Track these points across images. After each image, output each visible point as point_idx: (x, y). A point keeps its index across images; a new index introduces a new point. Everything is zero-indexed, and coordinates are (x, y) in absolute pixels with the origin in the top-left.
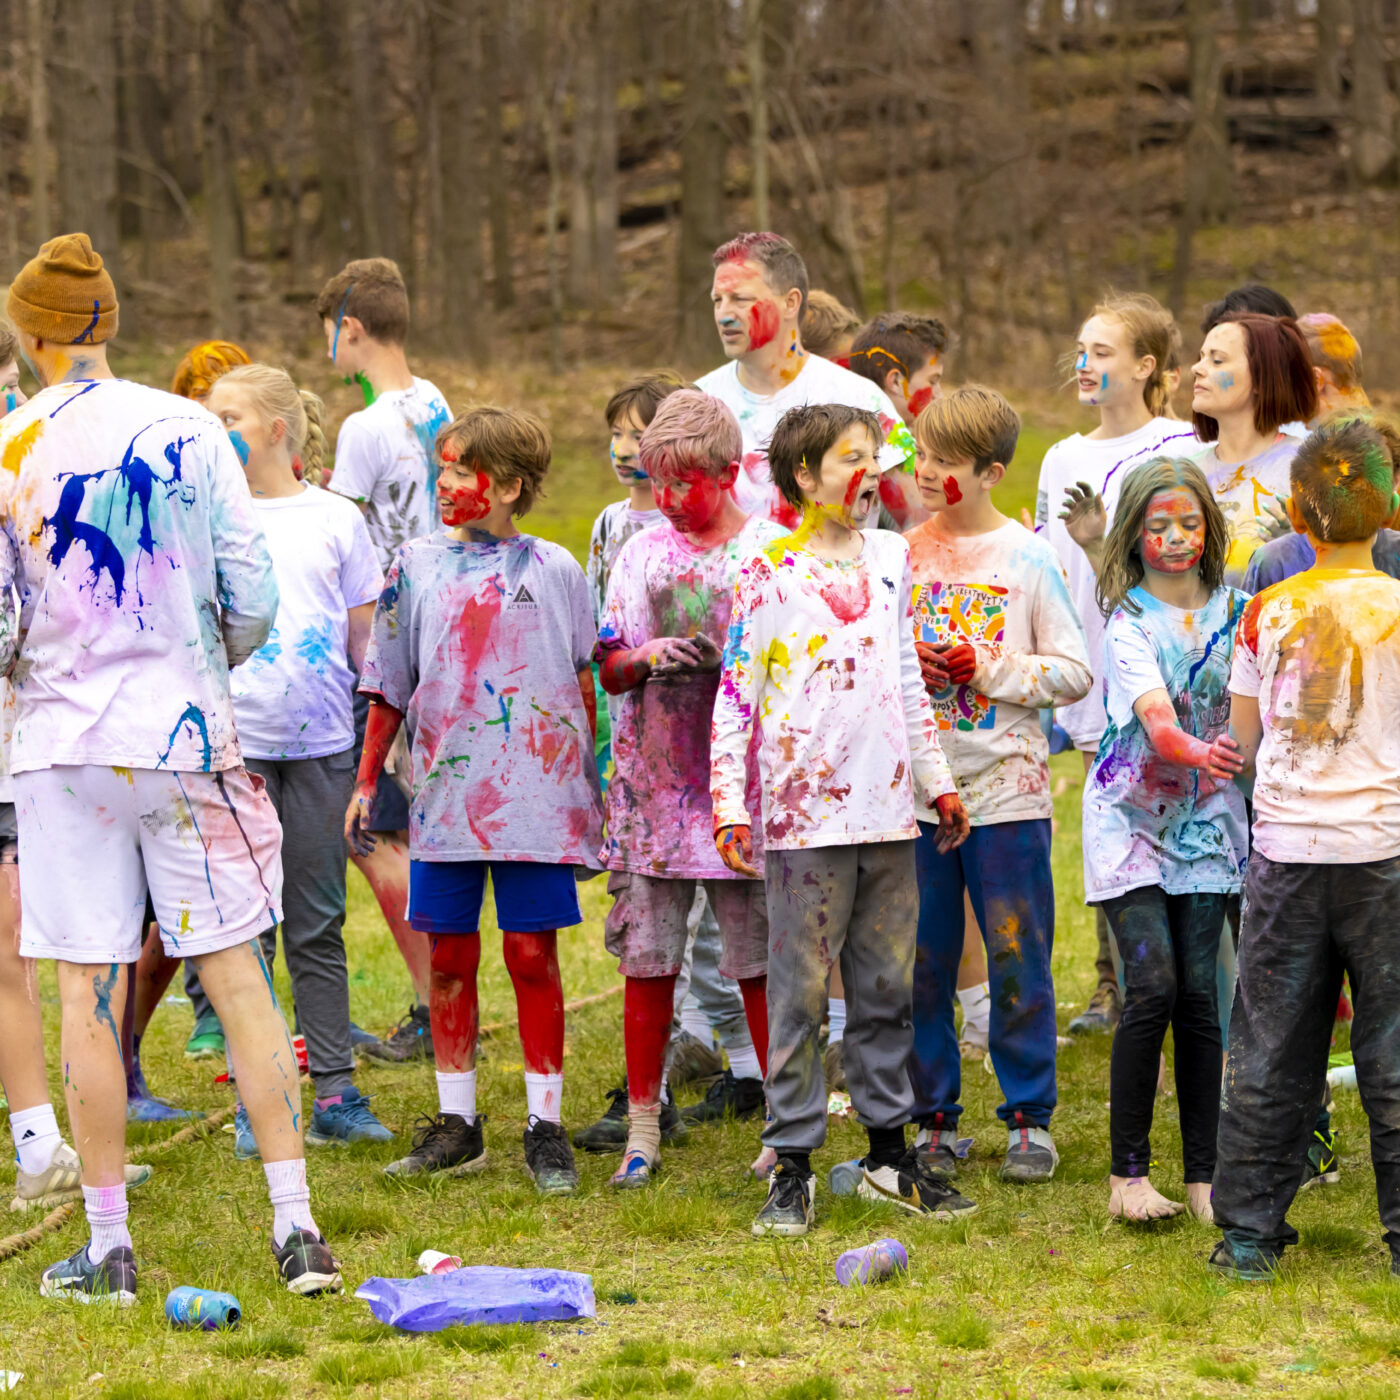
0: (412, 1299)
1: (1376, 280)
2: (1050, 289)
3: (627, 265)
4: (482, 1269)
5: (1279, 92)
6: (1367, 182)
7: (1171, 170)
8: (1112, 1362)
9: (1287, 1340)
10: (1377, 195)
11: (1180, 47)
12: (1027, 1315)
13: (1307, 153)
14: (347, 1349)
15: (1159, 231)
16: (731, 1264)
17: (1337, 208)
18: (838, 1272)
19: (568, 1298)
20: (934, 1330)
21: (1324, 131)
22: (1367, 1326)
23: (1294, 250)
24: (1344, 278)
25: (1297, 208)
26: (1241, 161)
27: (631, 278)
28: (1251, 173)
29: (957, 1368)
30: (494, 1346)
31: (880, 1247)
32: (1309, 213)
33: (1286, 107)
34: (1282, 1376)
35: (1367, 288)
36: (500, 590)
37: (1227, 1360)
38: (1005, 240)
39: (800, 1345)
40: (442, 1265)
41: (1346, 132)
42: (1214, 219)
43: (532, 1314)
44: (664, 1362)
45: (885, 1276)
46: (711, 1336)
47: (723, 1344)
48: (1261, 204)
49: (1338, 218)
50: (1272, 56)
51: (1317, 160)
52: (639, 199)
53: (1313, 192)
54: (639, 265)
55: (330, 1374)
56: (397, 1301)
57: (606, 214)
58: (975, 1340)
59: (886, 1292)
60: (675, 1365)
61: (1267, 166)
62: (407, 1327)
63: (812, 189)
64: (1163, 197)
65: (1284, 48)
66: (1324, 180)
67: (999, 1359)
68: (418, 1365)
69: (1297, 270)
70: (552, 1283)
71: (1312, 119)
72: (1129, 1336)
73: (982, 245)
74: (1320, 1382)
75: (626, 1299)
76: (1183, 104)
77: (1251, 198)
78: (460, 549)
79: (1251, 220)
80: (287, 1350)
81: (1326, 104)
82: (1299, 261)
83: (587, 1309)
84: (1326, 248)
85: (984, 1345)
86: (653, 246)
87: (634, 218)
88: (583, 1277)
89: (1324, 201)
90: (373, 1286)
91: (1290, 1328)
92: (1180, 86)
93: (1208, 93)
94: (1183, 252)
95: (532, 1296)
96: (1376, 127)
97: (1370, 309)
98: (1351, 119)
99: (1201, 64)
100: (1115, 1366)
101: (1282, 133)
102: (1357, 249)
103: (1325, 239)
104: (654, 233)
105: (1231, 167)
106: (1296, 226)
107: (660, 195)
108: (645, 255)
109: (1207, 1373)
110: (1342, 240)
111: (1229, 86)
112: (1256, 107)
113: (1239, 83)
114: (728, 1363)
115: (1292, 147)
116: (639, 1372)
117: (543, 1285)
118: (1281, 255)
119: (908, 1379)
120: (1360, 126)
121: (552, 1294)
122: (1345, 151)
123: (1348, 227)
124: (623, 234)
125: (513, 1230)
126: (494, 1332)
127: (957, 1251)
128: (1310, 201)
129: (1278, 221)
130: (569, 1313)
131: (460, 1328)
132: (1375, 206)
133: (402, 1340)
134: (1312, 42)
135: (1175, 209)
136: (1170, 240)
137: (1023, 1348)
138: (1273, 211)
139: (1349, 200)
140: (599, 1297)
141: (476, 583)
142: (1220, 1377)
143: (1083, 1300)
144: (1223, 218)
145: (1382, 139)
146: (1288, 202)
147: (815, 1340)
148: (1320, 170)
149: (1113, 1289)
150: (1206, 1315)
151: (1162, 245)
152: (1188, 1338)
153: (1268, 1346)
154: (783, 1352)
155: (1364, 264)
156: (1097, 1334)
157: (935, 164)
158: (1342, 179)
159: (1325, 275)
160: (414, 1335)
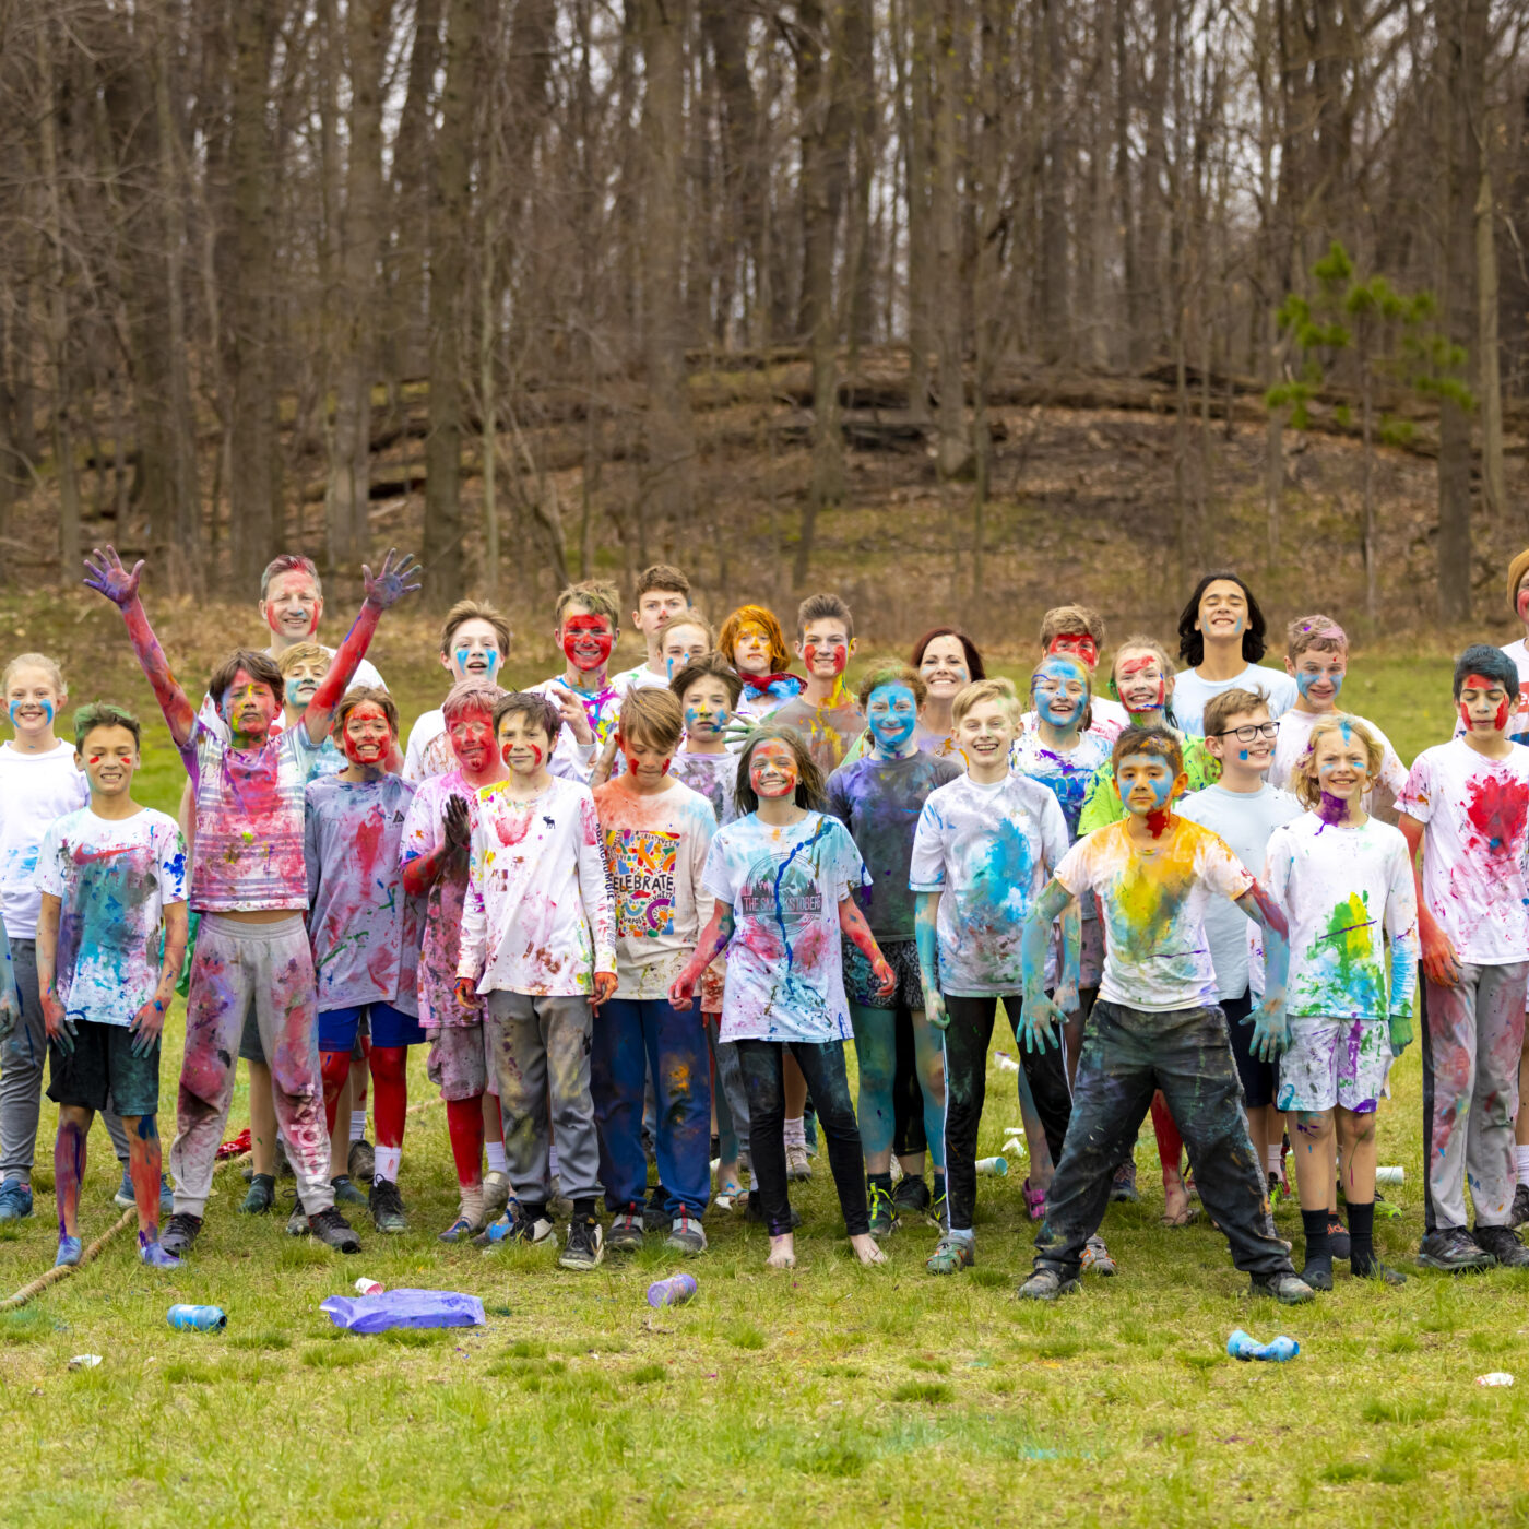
0: (361, 1311)
1: (956, 551)
2: (705, 556)
3: (375, 529)
4: (406, 1291)
5: (881, 406)
6: (949, 477)
7: (797, 464)
8: (850, 1359)
9: (968, 1346)
10: (956, 487)
11: (807, 368)
12: (786, 1327)
13: (903, 453)
14: (321, 1343)
15: (787, 512)
16: (573, 1290)
17: (925, 496)
18: (649, 1296)
19: (468, 1311)
20: (725, 1337)
21: (916, 436)
22: (1022, 1337)
23: (892, 528)
24: (930, 551)
25: (894, 496)
26: (852, 459)
27: (378, 539)
28: (859, 468)
29: (747, 1361)
30: (424, 1343)
31: (677, 1280)
32: (904, 500)
33: (887, 417)
34: (968, 1369)
35: (948, 559)
36: (382, 816)
37: (930, 1357)
38: (672, 518)
39: (633, 1345)
40: (373, 1288)
41: (933, 437)
42: (830, 503)
43: (444, 1321)
44: (543, 1355)
45: (681, 1300)
46: (572, 1338)
47: (582, 1343)
48: (866, 492)
49: (926, 504)
50: (873, 375)
51: (910, 459)
52: (384, 477)
53: (906, 484)
54: (384, 529)
55: (314, 1361)
56: (351, 1312)
57: (362, 490)
58: (755, 1343)
59: (685, 1311)
60: (552, 1357)
61: (871, 462)
62: (358, 1329)
63: (526, 471)
64: (791, 485)
65: (885, 371)
66: (915, 474)
67: (774, 1356)
68: (375, 1354)
69: (894, 543)
70: (457, 1302)
71: (906, 427)
72: (860, 1341)
73: (653, 519)
74: (994, 1374)
75: (505, 1312)
76: (808, 413)
77: (859, 487)
78: (349, 787)
79: (860, 505)
80: (279, 1344)
81: (917, 415)
82: (895, 537)
83: (479, 1319)
84: (916, 527)
85: (761, 1346)
86: (394, 514)
87: (381, 492)
88: (477, 1299)
89: (916, 491)
90: (333, 1302)
91: (970, 1338)
92: (807, 400)
93: (828, 407)
94: (808, 529)
95: (444, 1309)
96: (954, 434)
97: (952, 576)
98: (937, 428)
99: (823, 385)
100: (853, 1361)
101: (884, 438)
102: (940, 529)
103: (915, 520)
104: (395, 504)
105: (844, 463)
106: (893, 510)
107: (399, 475)
108: (389, 521)
109: (917, 1366)
110: (929, 522)
111: (843, 398)
112: (863, 416)
113: (852, 397)
114: (586, 1356)
115: (892, 449)
116: (529, 1362)
117: (451, 1302)
118: (882, 532)
119: (714, 1368)
120: (944, 434)
121: (457, 1308)
122: (933, 453)
123: (935, 511)
124: (371, 504)
125: (417, 1264)
126: (421, 1333)
127: (730, 1283)
128: (904, 490)
129: (880, 505)
130: (468, 1321)
131: (397, 1330)
132: (954, 496)
133: (356, 1339)
134: (906, 365)
135: (801, 495)
136: (798, 519)
137: (787, 1348)
138: (876, 498)
139: (934, 491)
140: (487, 1311)
141: (364, 811)
142: (927, 1369)
143: (822, 1317)
144: (837, 503)
145: (960, 445)
146: (887, 491)
147: (642, 1342)
148: (912, 467)
149: (842, 1311)
150: (910, 1329)
151: (791, 522)
152: (900, 1343)
153: (956, 1350)
154: (622, 1349)
155: (946, 540)
156: (839, 1340)
157: (619, 456)
158: (930, 473)
159: (915, 548)
160: (364, 1335)
